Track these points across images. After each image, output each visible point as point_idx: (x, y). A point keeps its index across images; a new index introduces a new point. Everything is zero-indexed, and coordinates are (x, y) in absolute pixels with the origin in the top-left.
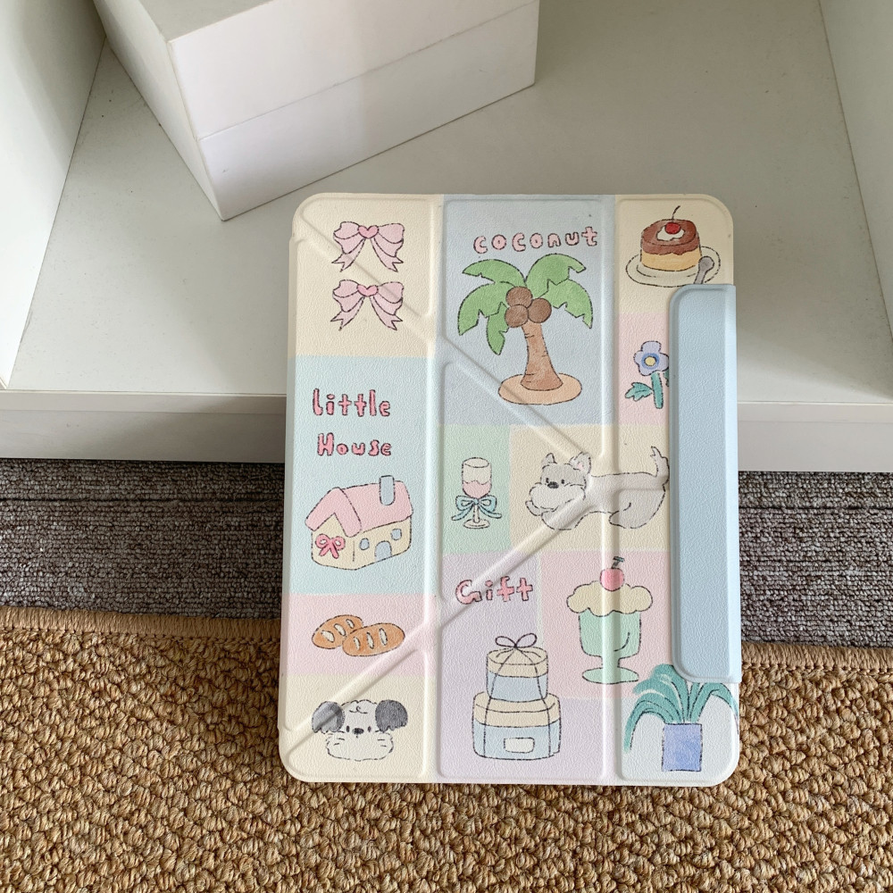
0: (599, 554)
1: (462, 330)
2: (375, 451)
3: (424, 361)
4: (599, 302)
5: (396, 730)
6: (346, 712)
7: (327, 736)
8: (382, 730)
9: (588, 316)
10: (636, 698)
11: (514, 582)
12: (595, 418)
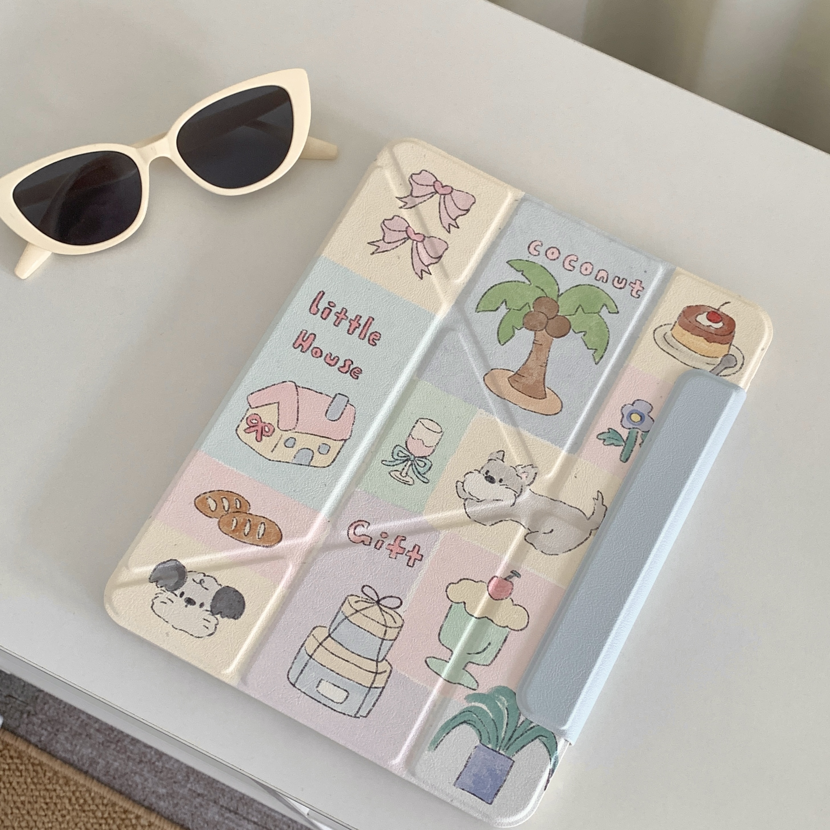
0: (500, 559)
1: (481, 308)
2: (346, 369)
3: (432, 318)
4: (615, 346)
5: (226, 619)
6: (189, 580)
7: (158, 590)
8: (213, 612)
9: (600, 352)
10: (466, 705)
11: (408, 545)
12: (559, 442)
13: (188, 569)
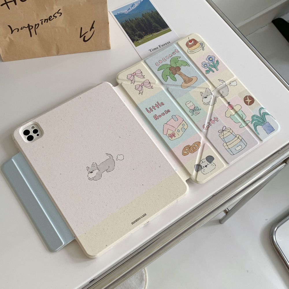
0: (224, 104)
1: (166, 81)
2: (167, 113)
3: (163, 91)
5: (213, 161)
6: (201, 164)
7: (201, 171)
8: (211, 163)
9: (188, 64)
10: (253, 125)
11: (213, 119)
12: (204, 81)
13: (198, 164)
